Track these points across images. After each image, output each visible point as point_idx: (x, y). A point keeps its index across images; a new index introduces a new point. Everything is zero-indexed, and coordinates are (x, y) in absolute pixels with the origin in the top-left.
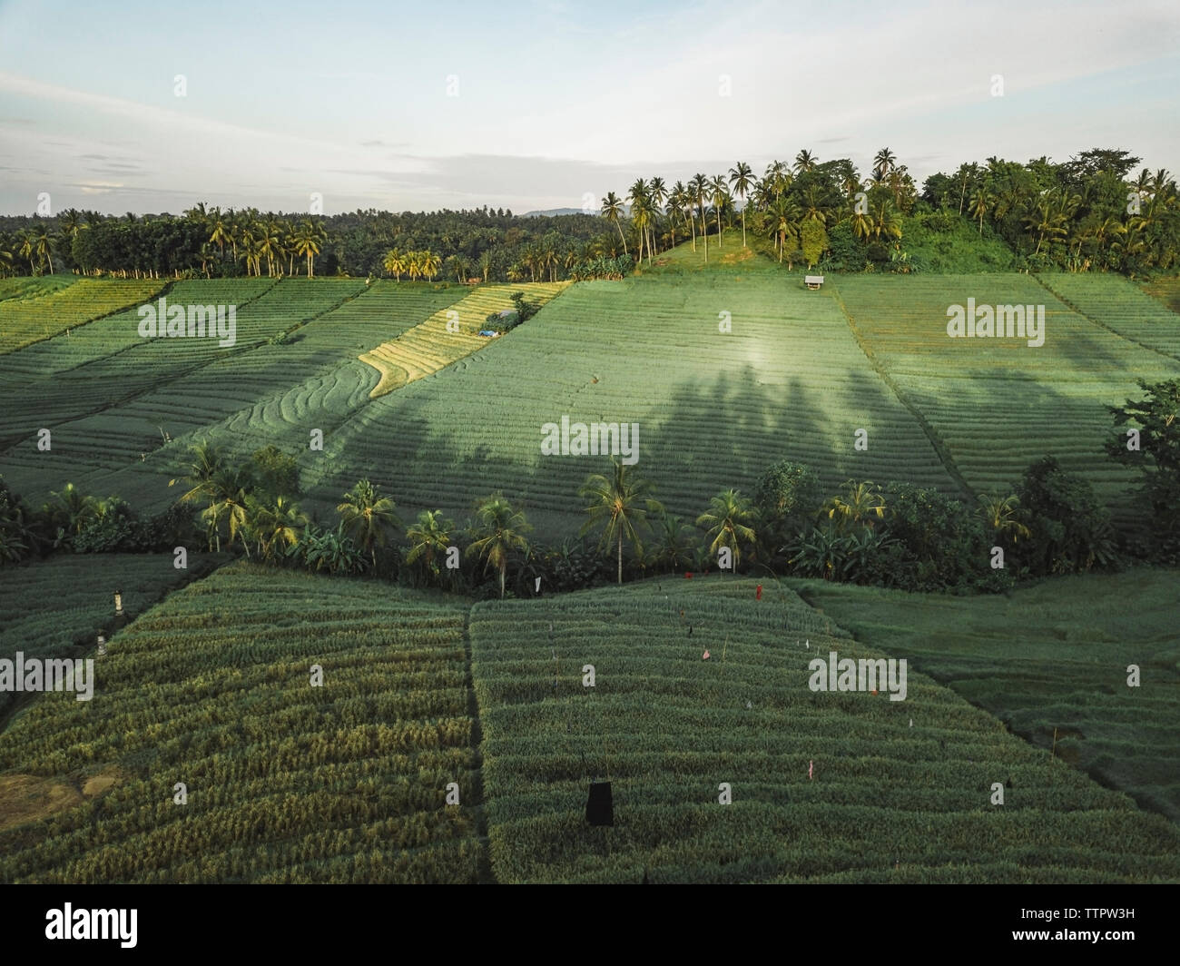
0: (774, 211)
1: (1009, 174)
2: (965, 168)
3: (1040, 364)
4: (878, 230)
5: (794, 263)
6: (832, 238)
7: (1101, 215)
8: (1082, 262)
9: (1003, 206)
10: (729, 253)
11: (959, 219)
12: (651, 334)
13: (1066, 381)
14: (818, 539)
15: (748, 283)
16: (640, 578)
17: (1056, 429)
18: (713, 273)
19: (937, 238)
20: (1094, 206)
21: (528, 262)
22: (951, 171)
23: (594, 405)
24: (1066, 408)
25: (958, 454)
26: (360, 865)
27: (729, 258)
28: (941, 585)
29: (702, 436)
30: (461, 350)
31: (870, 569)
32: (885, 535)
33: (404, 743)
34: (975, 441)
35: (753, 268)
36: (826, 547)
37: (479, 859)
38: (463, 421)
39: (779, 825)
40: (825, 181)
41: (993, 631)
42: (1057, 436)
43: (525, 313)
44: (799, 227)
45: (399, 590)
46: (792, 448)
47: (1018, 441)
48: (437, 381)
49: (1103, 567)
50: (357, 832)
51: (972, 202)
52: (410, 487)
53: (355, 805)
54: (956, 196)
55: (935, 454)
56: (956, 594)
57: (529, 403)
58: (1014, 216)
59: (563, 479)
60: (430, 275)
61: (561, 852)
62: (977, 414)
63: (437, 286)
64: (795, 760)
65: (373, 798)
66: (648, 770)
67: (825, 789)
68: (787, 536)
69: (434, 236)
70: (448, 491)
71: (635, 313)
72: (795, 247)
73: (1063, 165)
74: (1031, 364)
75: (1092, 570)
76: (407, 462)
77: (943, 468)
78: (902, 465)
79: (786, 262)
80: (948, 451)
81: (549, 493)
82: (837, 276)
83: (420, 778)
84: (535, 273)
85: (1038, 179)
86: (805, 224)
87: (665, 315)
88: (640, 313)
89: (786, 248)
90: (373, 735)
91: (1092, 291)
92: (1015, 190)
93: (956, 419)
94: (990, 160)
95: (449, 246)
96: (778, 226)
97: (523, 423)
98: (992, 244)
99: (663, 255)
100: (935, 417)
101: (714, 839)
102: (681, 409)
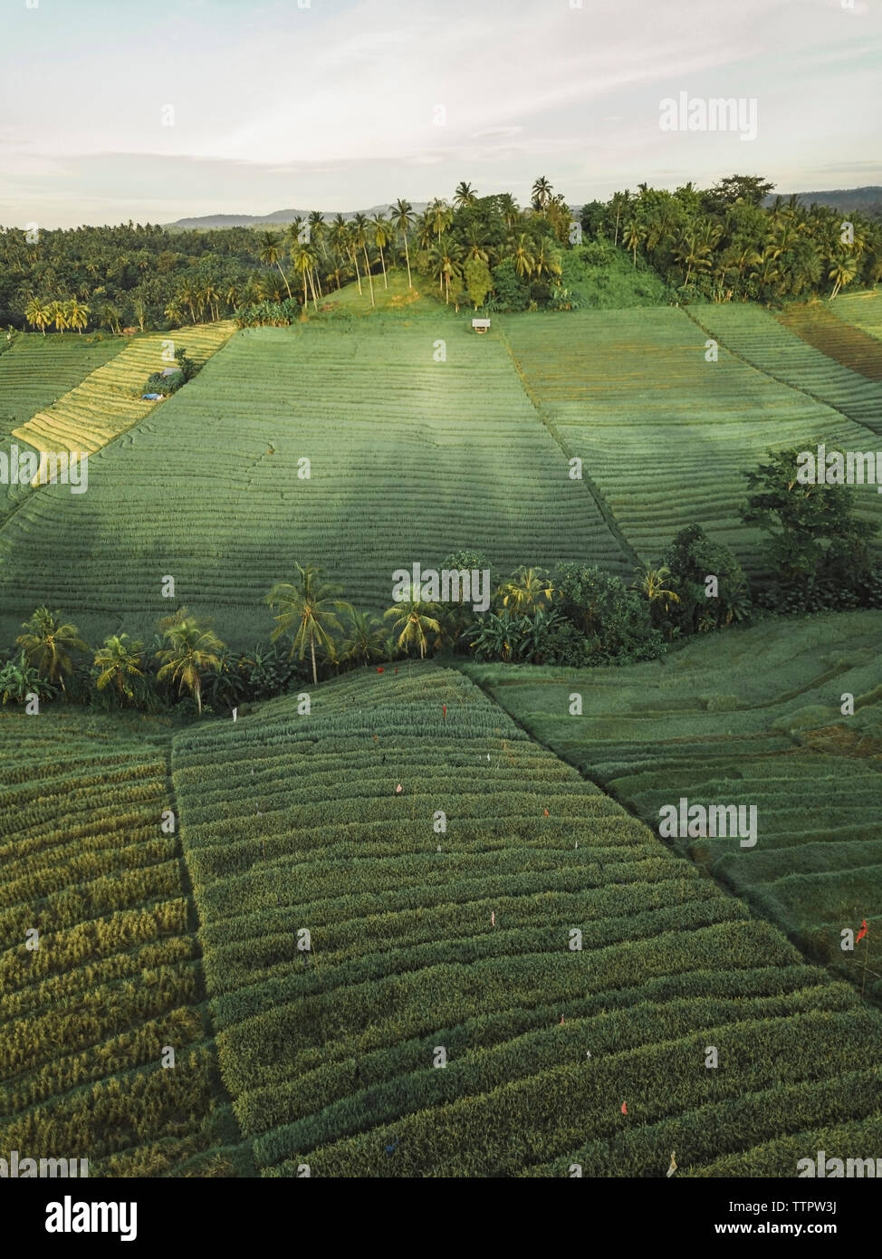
0: (437, 250)
1: (659, 204)
2: (618, 197)
3: (688, 406)
4: (540, 269)
5: (460, 305)
6: (496, 278)
7: (740, 245)
8: (726, 293)
9: (654, 237)
10: (395, 295)
11: (614, 252)
12: (324, 389)
13: (711, 423)
14: (495, 623)
15: (417, 328)
16: (335, 675)
17: (703, 478)
18: (381, 318)
19: (595, 271)
20: (734, 237)
21: (186, 299)
22: (605, 198)
23: (274, 481)
24: (711, 456)
25: (618, 511)
26: (98, 1097)
27: (396, 299)
28: (605, 656)
29: (384, 510)
30: (125, 419)
31: (543, 648)
32: (553, 614)
33: (123, 937)
34: (633, 496)
35: (420, 311)
36: (503, 629)
37: (210, 1069)
38: (137, 509)
39: (468, 986)
40: (483, 218)
41: (647, 707)
42: (704, 485)
43: (189, 371)
44: (463, 267)
45: (94, 720)
46: (469, 517)
47: (670, 494)
48: (103, 461)
49: (740, 622)
50: (91, 1054)
51: (626, 234)
52: (89, 591)
53: (85, 1023)
54: (611, 226)
55: (598, 512)
56: (618, 664)
57: (204, 483)
58: (664, 248)
59: (247, 569)
60: (80, 326)
61: (282, 1048)
62: (635, 466)
63: (90, 339)
64: (480, 907)
65: (102, 1013)
66: (353, 940)
67: (506, 935)
68: (467, 622)
69: (77, 264)
70: (130, 592)
71: (305, 366)
72: (460, 289)
73: (707, 192)
74: (681, 406)
75: (731, 627)
76: (81, 563)
77: (606, 527)
78: (569, 527)
79: (452, 305)
80: (610, 508)
81: (236, 586)
82: (503, 317)
83: (144, 980)
84: (195, 310)
85: (685, 208)
86: (468, 264)
87: (337, 367)
88: (310, 365)
89: (452, 289)
90: (91, 933)
91: (734, 323)
92: (664, 221)
93: (617, 472)
94: (641, 186)
95: (96, 275)
96: (443, 267)
97: (201, 508)
98: (645, 276)
99: (330, 298)
100: (598, 473)
101: (414, 1012)
102: (360, 481)
